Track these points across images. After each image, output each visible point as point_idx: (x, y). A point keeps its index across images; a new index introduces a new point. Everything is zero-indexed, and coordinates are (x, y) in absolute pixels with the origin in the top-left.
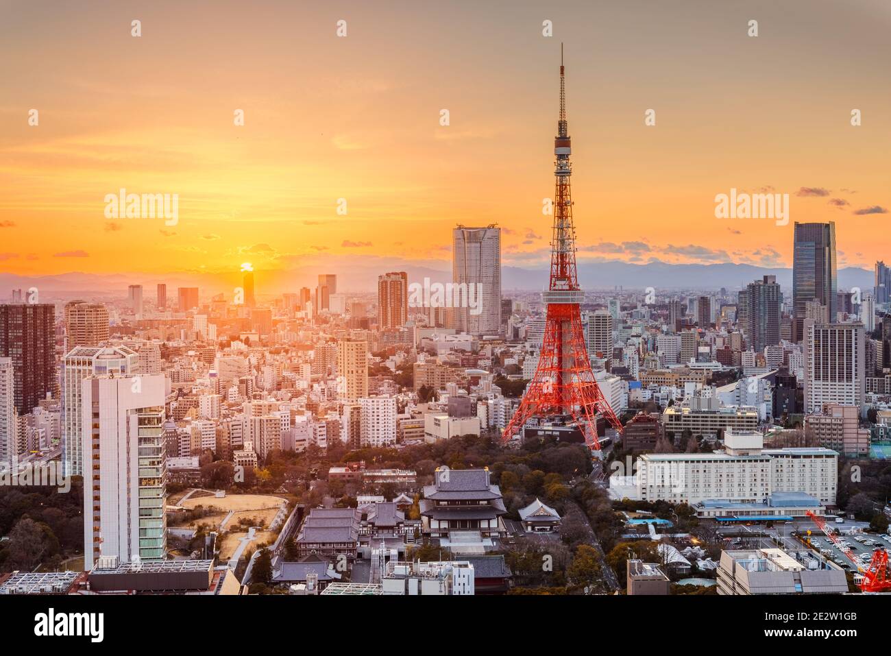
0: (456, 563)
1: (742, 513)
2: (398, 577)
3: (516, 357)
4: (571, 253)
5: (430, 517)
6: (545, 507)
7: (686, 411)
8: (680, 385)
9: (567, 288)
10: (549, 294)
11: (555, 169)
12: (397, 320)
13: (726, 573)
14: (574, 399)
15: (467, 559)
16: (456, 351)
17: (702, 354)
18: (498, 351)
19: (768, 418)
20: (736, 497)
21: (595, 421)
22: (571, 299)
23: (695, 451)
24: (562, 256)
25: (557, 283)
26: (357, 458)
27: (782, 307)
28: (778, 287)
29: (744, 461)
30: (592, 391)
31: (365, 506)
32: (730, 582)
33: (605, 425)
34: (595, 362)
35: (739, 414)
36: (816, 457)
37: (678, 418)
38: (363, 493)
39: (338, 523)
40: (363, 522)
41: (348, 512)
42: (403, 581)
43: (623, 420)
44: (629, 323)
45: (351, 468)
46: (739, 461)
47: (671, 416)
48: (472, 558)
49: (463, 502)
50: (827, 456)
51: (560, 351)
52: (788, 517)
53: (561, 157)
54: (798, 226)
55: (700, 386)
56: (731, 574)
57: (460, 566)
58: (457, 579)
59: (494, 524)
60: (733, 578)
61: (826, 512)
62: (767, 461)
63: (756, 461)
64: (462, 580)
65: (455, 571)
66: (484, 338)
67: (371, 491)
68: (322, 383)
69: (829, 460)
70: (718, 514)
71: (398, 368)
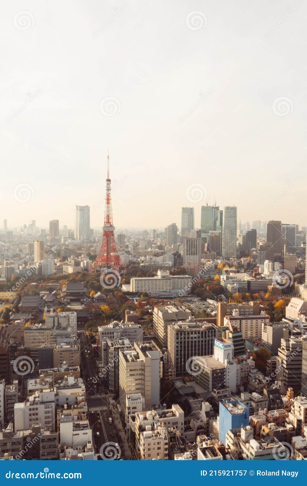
0: (71, 312)
1: (163, 295)
2: (51, 317)
3: (94, 247)
4: (111, 215)
5: (64, 298)
6: (102, 294)
7: (147, 264)
8: (145, 256)
9: (110, 226)
10: (104, 228)
11: (106, 188)
12: (55, 235)
13: (156, 314)
14: (112, 261)
15: (74, 311)
16: (75, 245)
17: (153, 247)
18: (89, 245)
19: (172, 266)
20: (161, 290)
21: (118, 267)
22: (111, 229)
23: (149, 276)
24: (108, 216)
25: (107, 224)
26: (40, 279)
27: (178, 233)
28: (177, 227)
29: (164, 279)
30: (117, 258)
31: (42, 295)
32: (157, 316)
33: (121, 268)
34: (120, 249)
35: (163, 265)
36: (186, 278)
37: (144, 266)
38: (42, 290)
39: (33, 300)
40: (42, 300)
41: (37, 297)
42: (53, 318)
43: (127, 267)
44: (131, 237)
45: (38, 283)
46: (162, 280)
47: (142, 266)
48: (76, 311)
49: (75, 293)
50: (189, 278)
51: (107, 246)
52: (177, 296)
53: (108, 184)
54: (183, 208)
55: (151, 257)
56: (157, 314)
57: (72, 313)
58: (71, 318)
59: (85, 300)
60: (158, 315)
61: (188, 295)
62: (171, 279)
63: (167, 279)
64: (73, 318)
65: (70, 315)
66: (84, 241)
67: (45, 290)
68: (30, 255)
69: (190, 279)
70: (156, 296)
71: (56, 251)
